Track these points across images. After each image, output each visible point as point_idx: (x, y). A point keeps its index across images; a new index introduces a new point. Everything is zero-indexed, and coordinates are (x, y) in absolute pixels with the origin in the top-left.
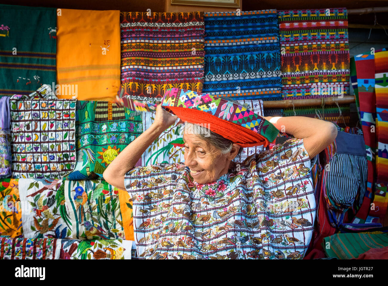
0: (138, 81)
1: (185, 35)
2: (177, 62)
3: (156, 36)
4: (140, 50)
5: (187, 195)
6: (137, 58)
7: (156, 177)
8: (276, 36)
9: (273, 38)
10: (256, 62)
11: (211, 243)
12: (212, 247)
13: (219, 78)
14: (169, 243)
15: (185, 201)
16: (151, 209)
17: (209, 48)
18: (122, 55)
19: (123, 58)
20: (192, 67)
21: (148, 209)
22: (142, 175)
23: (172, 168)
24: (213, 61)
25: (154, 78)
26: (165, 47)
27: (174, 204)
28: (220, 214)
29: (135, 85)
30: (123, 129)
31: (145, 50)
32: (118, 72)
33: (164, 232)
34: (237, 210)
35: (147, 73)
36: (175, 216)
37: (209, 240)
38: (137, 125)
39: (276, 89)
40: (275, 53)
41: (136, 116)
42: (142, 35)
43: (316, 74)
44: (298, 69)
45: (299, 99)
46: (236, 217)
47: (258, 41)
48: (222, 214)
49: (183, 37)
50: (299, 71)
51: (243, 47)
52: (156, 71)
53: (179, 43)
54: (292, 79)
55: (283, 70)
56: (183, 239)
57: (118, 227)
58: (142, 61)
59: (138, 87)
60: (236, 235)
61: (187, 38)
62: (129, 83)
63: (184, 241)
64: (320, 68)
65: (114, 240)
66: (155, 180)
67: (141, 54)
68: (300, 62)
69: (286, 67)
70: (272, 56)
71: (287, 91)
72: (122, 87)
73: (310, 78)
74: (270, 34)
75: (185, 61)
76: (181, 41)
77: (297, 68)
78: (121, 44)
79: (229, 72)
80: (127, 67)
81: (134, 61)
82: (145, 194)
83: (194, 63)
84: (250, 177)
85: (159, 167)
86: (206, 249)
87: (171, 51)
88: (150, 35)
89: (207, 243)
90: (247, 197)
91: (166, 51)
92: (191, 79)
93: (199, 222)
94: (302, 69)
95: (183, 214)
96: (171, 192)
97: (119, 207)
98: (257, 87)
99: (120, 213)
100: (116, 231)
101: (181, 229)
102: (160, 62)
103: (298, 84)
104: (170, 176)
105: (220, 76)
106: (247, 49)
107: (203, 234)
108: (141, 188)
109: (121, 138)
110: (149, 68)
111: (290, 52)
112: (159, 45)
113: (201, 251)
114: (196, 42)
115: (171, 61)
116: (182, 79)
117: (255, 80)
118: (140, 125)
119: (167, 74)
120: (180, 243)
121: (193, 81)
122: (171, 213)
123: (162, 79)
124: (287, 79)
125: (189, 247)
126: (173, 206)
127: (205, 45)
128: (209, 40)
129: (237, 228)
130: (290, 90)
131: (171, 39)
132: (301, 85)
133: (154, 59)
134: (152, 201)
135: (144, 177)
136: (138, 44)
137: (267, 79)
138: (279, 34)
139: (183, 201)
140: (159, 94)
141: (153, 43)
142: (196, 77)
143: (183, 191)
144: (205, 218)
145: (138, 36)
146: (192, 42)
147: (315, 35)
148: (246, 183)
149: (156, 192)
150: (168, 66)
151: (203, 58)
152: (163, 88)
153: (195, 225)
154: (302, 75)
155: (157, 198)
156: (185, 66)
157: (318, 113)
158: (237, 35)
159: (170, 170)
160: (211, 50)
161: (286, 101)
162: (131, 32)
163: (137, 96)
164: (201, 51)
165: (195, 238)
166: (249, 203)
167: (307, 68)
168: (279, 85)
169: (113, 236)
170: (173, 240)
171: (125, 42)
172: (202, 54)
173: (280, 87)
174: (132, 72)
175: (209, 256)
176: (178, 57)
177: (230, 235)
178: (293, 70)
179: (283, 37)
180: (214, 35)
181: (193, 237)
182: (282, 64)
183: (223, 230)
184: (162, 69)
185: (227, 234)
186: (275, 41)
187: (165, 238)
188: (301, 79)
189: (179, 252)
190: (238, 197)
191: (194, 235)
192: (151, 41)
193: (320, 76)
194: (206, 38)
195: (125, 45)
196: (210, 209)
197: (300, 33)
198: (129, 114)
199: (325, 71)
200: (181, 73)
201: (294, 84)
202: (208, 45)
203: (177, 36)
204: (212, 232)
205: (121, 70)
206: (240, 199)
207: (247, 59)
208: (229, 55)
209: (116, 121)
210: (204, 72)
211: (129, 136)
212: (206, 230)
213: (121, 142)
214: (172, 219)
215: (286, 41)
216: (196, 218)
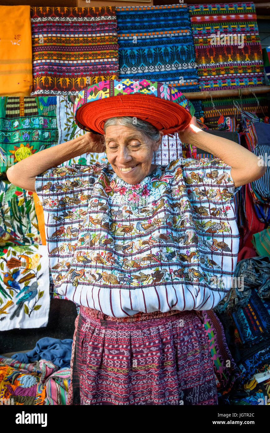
0: (51, 75)
1: (98, 29)
2: (90, 55)
3: (67, 30)
4: (51, 44)
5: (104, 201)
6: (49, 52)
7: (72, 180)
8: (188, 29)
9: (185, 31)
10: (170, 55)
11: (133, 259)
12: (135, 264)
13: (134, 71)
14: (86, 258)
15: (103, 209)
16: (65, 215)
17: (123, 42)
18: (34, 49)
19: (35, 52)
20: (106, 60)
21: (62, 215)
22: (55, 176)
23: (89, 170)
24: (127, 54)
25: (67, 72)
26: (77, 41)
27: (90, 213)
28: (143, 226)
29: (48, 79)
30: (36, 126)
31: (57, 44)
32: (29, 67)
33: (79, 244)
34: (162, 223)
35: (60, 67)
36: (92, 227)
37: (131, 255)
38: (51, 121)
39: (192, 81)
40: (189, 46)
41: (50, 111)
42: (54, 29)
43: (231, 65)
44: (212, 61)
45: (216, 90)
46: (161, 230)
47: (171, 34)
48: (146, 226)
49: (96, 31)
50: (214, 63)
51: (156, 40)
52: (69, 65)
53: (92, 37)
54: (207, 71)
55: (198, 61)
56: (102, 255)
57: (34, 231)
58: (55, 55)
59: (51, 81)
60: (161, 251)
61: (100, 32)
62: (41, 78)
63: (103, 257)
64: (234, 60)
65: (29, 245)
66: (70, 183)
67: (53, 48)
68: (214, 53)
69: (201, 58)
70: (186, 48)
71: (204, 82)
72: (35, 81)
73: (226, 69)
74: (182, 27)
75: (99, 55)
76: (94, 35)
77: (212, 59)
78: (32, 38)
79: (144, 65)
80: (39, 61)
81: (46, 55)
82: (59, 199)
83: (108, 56)
84: (175, 185)
85: (75, 169)
86: (128, 266)
87: (84, 44)
88: (62, 30)
89: (129, 258)
90: (172, 208)
91: (79, 45)
92: (105, 72)
93: (120, 232)
94: (216, 61)
95: (101, 225)
96: (89, 197)
97: (34, 209)
98: (174, 78)
99: (36, 216)
100: (31, 236)
101: (99, 243)
102: (73, 56)
103: (214, 76)
104: (87, 179)
105: (136, 69)
106: (161, 42)
107: (125, 248)
108: (55, 192)
109: (34, 134)
110: (62, 62)
111: (204, 44)
112: (71, 39)
113: (123, 269)
114: (109, 36)
115: (85, 54)
116: (97, 73)
117: (171, 72)
118: (54, 120)
119: (80, 67)
120: (98, 259)
121: (108, 74)
122: (87, 223)
123: (76, 72)
124: (203, 71)
125: (109, 264)
126: (89, 215)
127: (118, 38)
128: (122, 33)
129: (162, 243)
130: (206, 81)
131: (83, 33)
132: (217, 76)
133: (66, 53)
134: (67, 206)
135: (58, 179)
136: (50, 38)
137: (183, 71)
138: (191, 27)
139: (100, 209)
140: (73, 88)
141: (65, 37)
142: (111, 70)
143: (99, 197)
144: (127, 229)
145: (49, 30)
146: (105, 36)
147: (227, 28)
148: (171, 191)
149: (71, 196)
150: (82, 60)
151: (117, 51)
152: (77, 82)
153: (116, 236)
154: (217, 66)
155: (72, 204)
156: (99, 59)
157: (237, 104)
158: (150, 28)
159: (87, 172)
160: (124, 43)
161: (203, 92)
162: (42, 26)
163: (50, 90)
164: (115, 44)
165: (115, 253)
166: (175, 214)
167: (221, 60)
168: (195, 76)
169: (29, 242)
170: (90, 254)
171: (36, 36)
172: (116, 47)
173: (197, 79)
174: (44, 66)
175: (132, 274)
176: (91, 51)
177: (155, 251)
178: (208, 61)
179: (195, 30)
180: (126, 28)
181: (113, 251)
182: (197, 56)
183: (147, 245)
184: (75, 62)
185: (152, 250)
186: (188, 34)
187: (81, 252)
188: (217, 70)
189: (98, 269)
190: (163, 208)
191: (114, 250)
192: (63, 35)
193: (234, 67)
194: (119, 32)
195: (36, 39)
196: (133, 220)
197: (212, 26)
198: (42, 109)
199: (239, 62)
200: (95, 67)
201: (210, 76)
202: (122, 38)
203: (89, 30)
204: (134, 246)
205: (33, 64)
206: (165, 210)
207: (161, 52)
208: (143, 48)
209: (28, 118)
210: (118, 65)
211: (43, 133)
212: (127, 243)
213: (34, 139)
214: (88, 230)
215: (199, 34)
216: (117, 228)
